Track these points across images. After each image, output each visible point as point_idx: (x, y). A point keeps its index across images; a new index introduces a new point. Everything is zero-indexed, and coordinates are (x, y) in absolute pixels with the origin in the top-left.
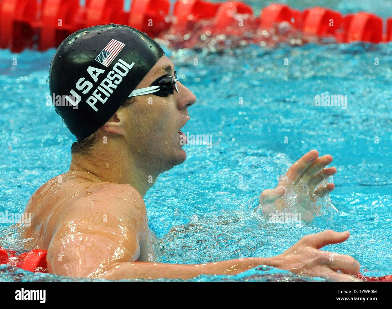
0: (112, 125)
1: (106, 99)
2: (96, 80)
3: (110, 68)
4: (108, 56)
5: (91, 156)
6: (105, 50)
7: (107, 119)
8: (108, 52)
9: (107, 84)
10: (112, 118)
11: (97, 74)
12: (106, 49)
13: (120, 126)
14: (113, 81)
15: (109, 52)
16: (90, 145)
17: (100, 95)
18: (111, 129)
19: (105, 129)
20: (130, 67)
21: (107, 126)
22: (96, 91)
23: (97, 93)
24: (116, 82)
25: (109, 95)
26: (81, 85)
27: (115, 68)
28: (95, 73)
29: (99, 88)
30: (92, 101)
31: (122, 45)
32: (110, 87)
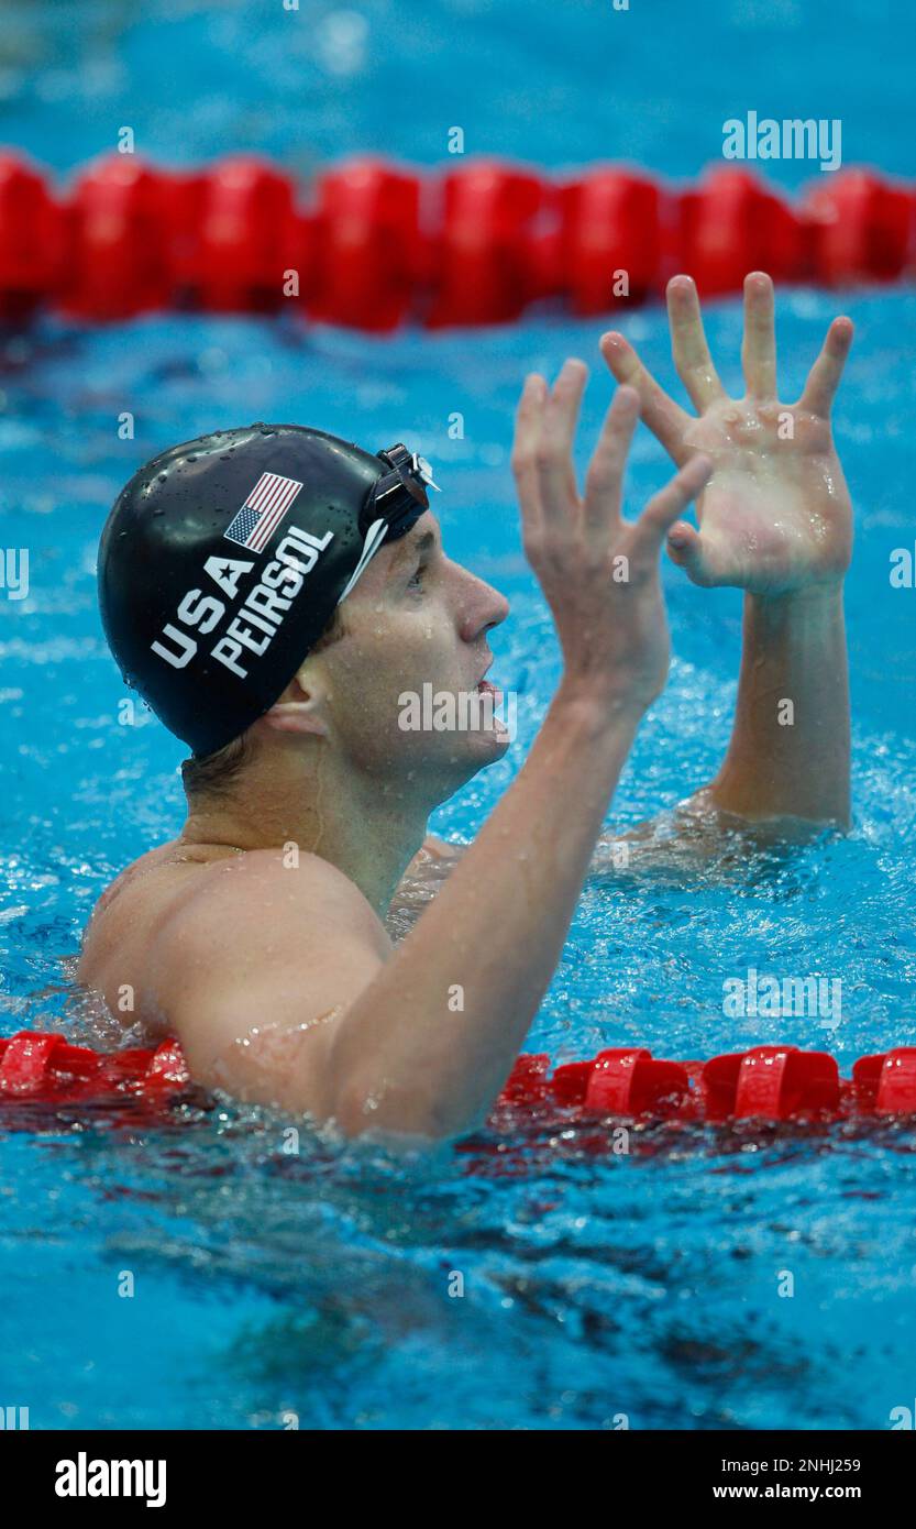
0: (289, 711)
1: (267, 641)
2: (231, 591)
3: (268, 554)
4: (259, 523)
5: (235, 799)
6: (249, 506)
7: (274, 696)
8: (257, 511)
9: (262, 599)
10: (287, 692)
11: (234, 577)
12: (252, 502)
13: (312, 711)
14: (279, 590)
15: (260, 510)
16: (232, 771)
17: (248, 632)
18: (287, 721)
19: (273, 724)
20: (322, 544)
21: (277, 716)
22: (237, 622)
23: (241, 629)
24: (287, 591)
25: (271, 631)
26: (192, 609)
27: (280, 553)
28: (227, 573)
29: (243, 613)
30: (227, 651)
31: (293, 487)
32: (274, 609)
